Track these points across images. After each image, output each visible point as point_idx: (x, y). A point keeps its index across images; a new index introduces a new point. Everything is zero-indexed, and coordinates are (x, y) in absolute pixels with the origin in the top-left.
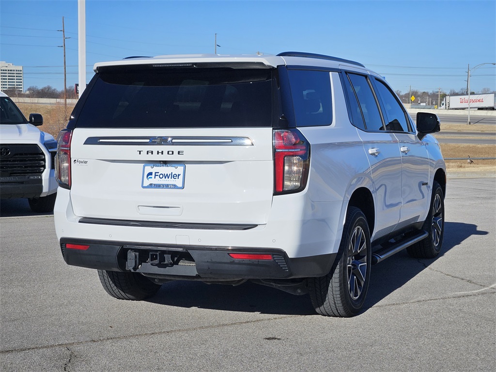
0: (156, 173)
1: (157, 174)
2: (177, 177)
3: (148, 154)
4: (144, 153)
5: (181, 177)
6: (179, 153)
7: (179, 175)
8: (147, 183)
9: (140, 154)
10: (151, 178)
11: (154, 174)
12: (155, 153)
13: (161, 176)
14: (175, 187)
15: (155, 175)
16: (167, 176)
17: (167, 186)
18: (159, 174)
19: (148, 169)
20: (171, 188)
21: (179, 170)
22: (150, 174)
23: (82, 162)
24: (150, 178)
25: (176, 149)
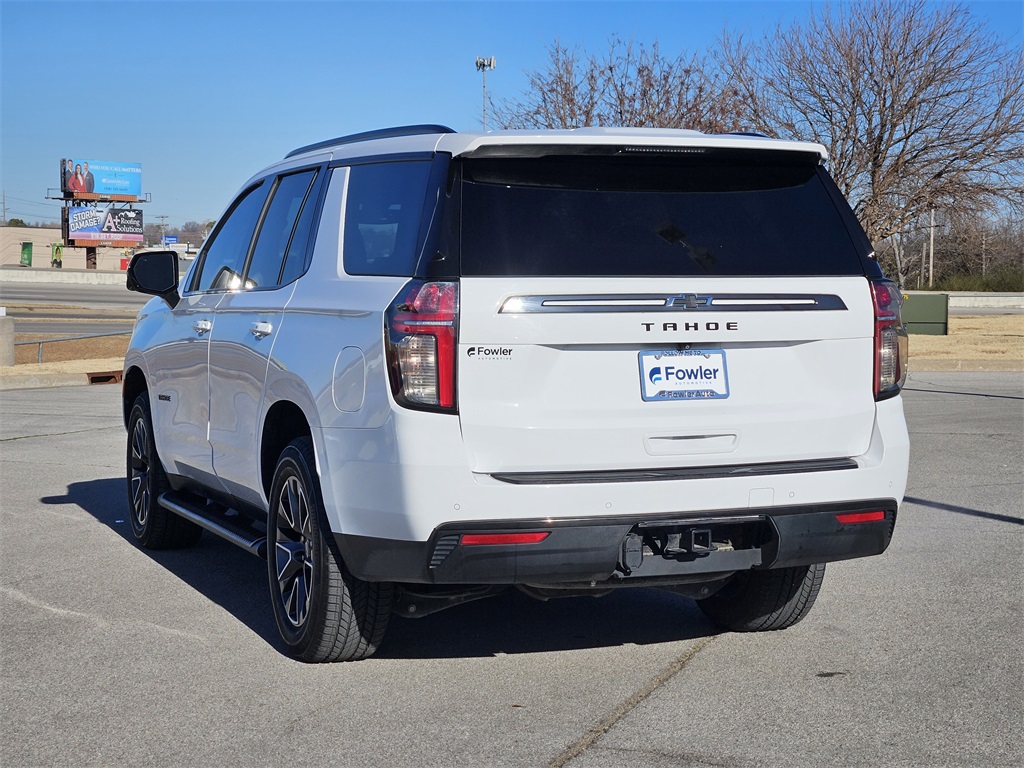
0: (667, 368)
1: (669, 371)
2: (712, 376)
3: (665, 329)
4: (657, 328)
5: (720, 374)
6: (729, 326)
7: (715, 371)
8: (652, 389)
9: (648, 329)
10: (660, 379)
11: (663, 371)
12: (681, 327)
13: (681, 375)
14: (713, 395)
15: (668, 374)
16: (692, 374)
17: (699, 395)
18: (674, 371)
19: (650, 361)
20: (703, 398)
21: (714, 361)
22: (656, 371)
23: (495, 352)
24: (656, 379)
25: (723, 318)
